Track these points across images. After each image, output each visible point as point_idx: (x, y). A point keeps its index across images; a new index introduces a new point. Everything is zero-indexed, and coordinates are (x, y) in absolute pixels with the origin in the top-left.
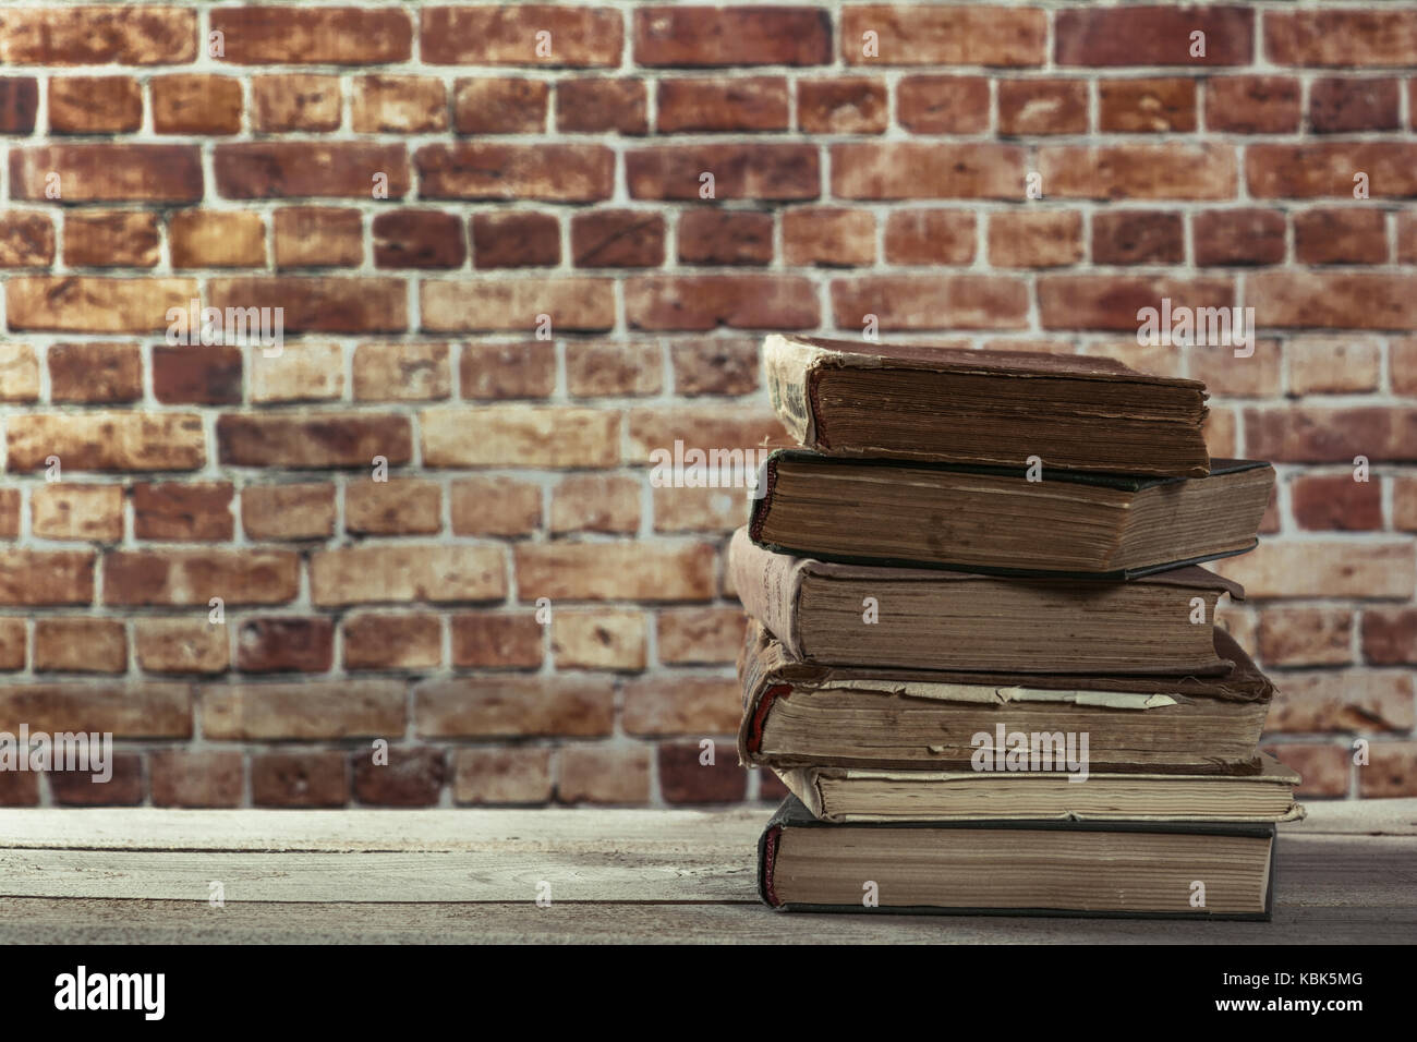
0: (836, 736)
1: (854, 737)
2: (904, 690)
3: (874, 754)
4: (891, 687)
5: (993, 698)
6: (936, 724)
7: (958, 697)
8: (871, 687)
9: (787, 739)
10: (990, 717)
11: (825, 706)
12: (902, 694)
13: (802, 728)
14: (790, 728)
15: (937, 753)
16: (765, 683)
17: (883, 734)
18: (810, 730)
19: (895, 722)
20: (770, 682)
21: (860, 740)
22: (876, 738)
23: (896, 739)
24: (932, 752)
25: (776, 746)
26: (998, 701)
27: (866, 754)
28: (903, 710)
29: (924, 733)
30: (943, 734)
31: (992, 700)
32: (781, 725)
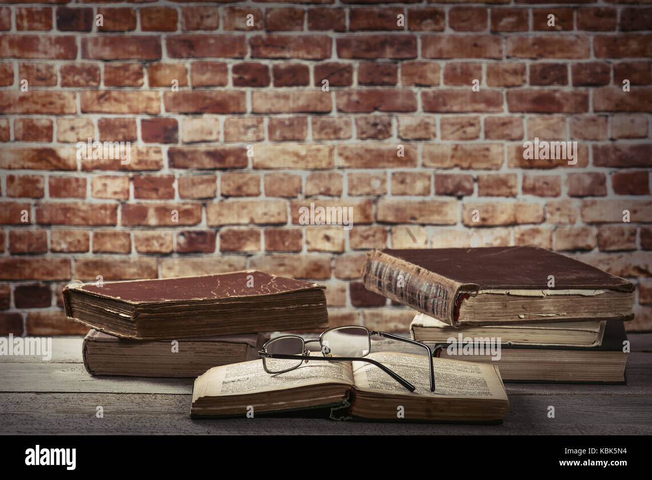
0: (485, 313)
1: (492, 313)
2: (509, 293)
3: (498, 319)
4: (504, 292)
5: (541, 294)
6: (520, 306)
7: (529, 294)
8: (497, 292)
9: (467, 315)
10: (539, 302)
11: (481, 301)
12: (508, 294)
13: (473, 310)
14: (468, 311)
15: (522, 318)
16: (457, 293)
17: (502, 311)
18: (476, 311)
19: (506, 306)
20: (460, 292)
21: (493, 314)
22: (499, 313)
23: (506, 313)
24: (520, 318)
25: (463, 318)
26: (543, 295)
27: (496, 319)
28: (509, 301)
29: (516, 310)
30: (524, 310)
31: (541, 295)
32: (465, 310)
